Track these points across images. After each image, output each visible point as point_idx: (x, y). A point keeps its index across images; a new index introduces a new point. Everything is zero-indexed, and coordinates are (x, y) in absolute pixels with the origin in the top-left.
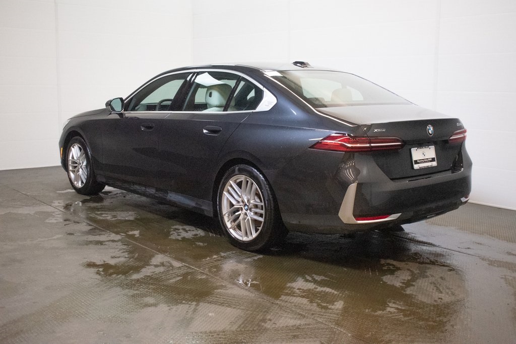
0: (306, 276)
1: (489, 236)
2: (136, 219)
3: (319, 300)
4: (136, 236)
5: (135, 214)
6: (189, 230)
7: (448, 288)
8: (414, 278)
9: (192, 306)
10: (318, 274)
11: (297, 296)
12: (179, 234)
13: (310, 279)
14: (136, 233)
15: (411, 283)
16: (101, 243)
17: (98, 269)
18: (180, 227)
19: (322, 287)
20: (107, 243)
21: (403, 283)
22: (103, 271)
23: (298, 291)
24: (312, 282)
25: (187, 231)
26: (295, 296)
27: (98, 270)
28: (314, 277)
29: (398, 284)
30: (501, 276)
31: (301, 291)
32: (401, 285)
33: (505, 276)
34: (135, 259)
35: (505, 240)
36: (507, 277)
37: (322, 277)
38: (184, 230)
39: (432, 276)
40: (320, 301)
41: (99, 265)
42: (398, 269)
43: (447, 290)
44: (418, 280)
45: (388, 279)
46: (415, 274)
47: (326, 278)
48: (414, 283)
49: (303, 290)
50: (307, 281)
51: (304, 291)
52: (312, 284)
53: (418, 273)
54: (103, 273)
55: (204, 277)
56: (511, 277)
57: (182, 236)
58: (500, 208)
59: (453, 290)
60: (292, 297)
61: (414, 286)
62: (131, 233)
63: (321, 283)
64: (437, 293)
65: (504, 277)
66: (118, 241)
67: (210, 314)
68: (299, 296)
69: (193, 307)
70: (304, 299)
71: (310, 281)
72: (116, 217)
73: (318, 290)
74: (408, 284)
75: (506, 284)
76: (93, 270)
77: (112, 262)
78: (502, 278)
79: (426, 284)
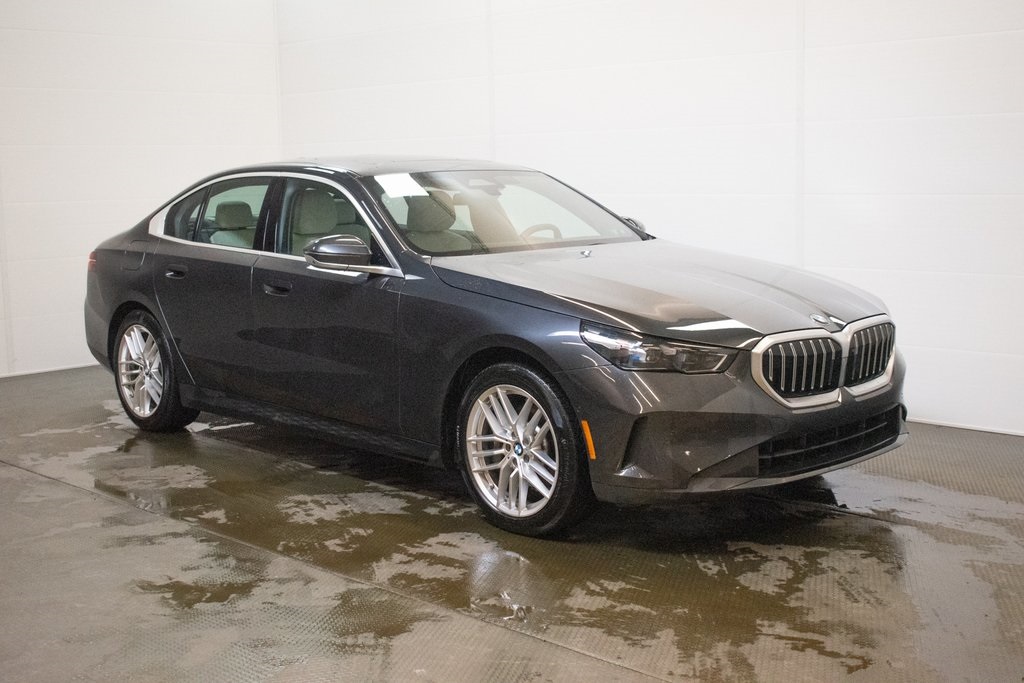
0: (588, 583)
1: (927, 484)
2: (210, 485)
3: (623, 629)
4: (220, 522)
5: (204, 474)
6: (328, 503)
7: (870, 592)
8: (799, 576)
9: (377, 658)
10: (611, 579)
11: (580, 625)
12: (310, 512)
13: (598, 589)
14: (220, 515)
15: (795, 586)
16: (150, 540)
17: (161, 595)
18: (308, 498)
19: (623, 603)
20: (163, 540)
21: (780, 586)
22: (173, 598)
23: (579, 614)
24: (602, 595)
25: (323, 506)
26: (575, 625)
27: (164, 598)
28: (605, 585)
29: (770, 589)
30: (964, 563)
31: (585, 613)
32: (776, 590)
33: (971, 561)
34: (233, 569)
35: (960, 490)
36: (976, 563)
37: (619, 583)
38: (316, 502)
39: (833, 569)
40: (627, 632)
41: (161, 587)
42: (766, 559)
43: (867, 595)
44: (807, 579)
45: (749, 580)
46: (800, 569)
47: (628, 586)
48: (801, 586)
49: (589, 611)
50: (592, 593)
51: (591, 614)
52: (605, 598)
53: (805, 565)
54: (174, 602)
55: (385, 598)
56: (983, 562)
57: (316, 517)
58: (940, 426)
59: (878, 596)
60: (570, 628)
61: (802, 590)
62: (207, 515)
63: (619, 596)
64: (849, 602)
65: (969, 563)
66: (186, 534)
67: (418, 671)
68: (584, 624)
69: (379, 659)
70: (595, 629)
71: (598, 594)
72: (167, 484)
73: (617, 610)
74: (790, 587)
75: (976, 576)
76: (152, 598)
77: (188, 579)
78: (967, 566)
79: (825, 585)
